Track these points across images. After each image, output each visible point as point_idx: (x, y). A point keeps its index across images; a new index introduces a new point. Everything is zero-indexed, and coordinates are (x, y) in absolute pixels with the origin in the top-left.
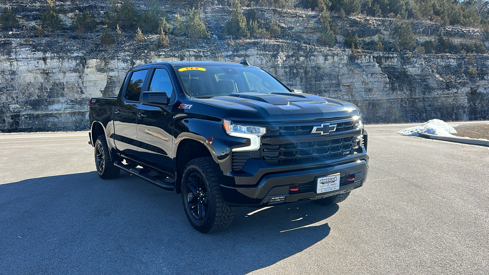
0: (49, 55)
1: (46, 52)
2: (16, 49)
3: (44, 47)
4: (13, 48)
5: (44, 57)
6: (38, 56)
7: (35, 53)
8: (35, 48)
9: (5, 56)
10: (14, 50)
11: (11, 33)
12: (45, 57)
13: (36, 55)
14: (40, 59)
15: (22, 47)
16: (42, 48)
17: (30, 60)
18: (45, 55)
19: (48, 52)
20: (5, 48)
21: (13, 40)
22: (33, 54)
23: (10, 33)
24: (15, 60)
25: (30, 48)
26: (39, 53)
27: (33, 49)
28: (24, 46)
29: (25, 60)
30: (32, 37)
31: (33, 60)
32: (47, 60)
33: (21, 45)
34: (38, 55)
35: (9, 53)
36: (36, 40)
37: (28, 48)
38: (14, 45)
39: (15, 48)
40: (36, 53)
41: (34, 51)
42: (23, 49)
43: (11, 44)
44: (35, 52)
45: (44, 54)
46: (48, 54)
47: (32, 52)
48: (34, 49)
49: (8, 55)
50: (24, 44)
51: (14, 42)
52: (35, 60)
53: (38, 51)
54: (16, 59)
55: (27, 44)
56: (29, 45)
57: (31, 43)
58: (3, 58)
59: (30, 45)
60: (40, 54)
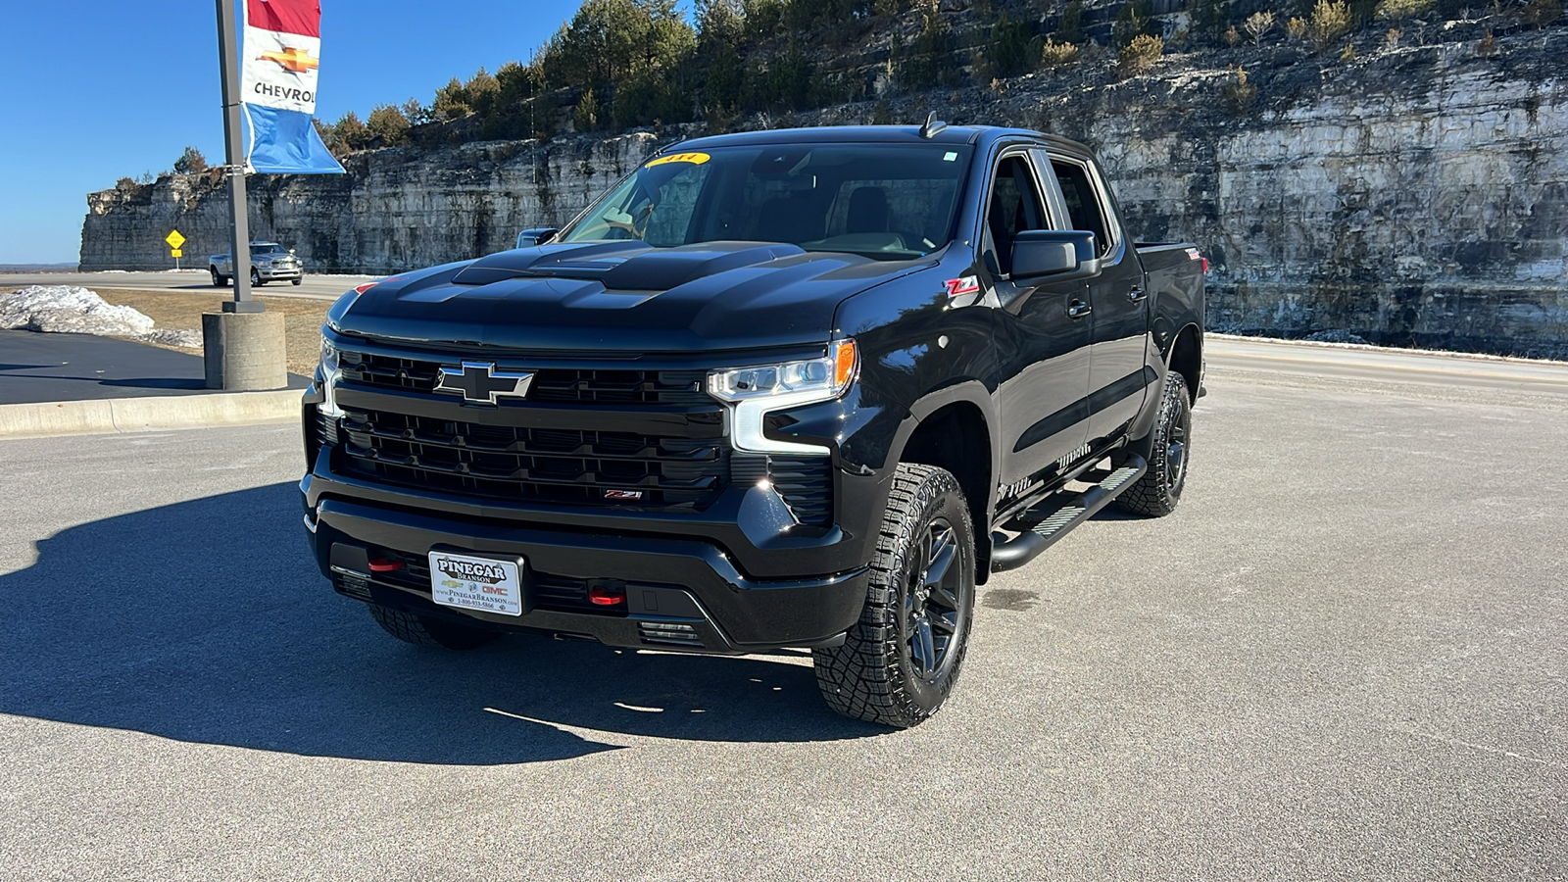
0: (1549, 89)
1: (1540, 80)
2: (1445, 77)
3: (1540, 62)
4: (1439, 75)
5: (1531, 96)
6: (1510, 95)
7: (1502, 87)
8: (1506, 68)
9: (1409, 103)
10: (1439, 80)
11: (1450, 24)
12: (1535, 96)
13: (1506, 92)
14: (1515, 105)
15: (1465, 68)
16: (1531, 66)
17: (1481, 109)
18: (1536, 89)
19: (1547, 80)
20: (1415, 77)
21: (1441, 49)
22: (1497, 90)
23: (1446, 27)
24: (1437, 113)
25: (1489, 67)
26: (1517, 83)
27: (1500, 71)
28: (1472, 65)
29: (1467, 111)
30: (1512, 31)
31: (1494, 109)
32: (1540, 108)
33: (1464, 61)
34: (1513, 90)
35: (1421, 96)
36: (1517, 42)
37: (1484, 70)
38: (1440, 65)
39: (1443, 75)
40: (1506, 84)
41: (1502, 80)
42: (1465, 77)
43: (1433, 61)
44: (1504, 81)
45: (1532, 85)
46: (1547, 86)
47: (1493, 82)
48: (1502, 74)
49: (1418, 97)
50: (1474, 58)
51: (1441, 56)
52: (1499, 109)
53: (1516, 77)
54: (1439, 109)
55: (1483, 59)
56: (1489, 58)
57: (1498, 52)
58: (1403, 108)
59: (1493, 59)
60: (1518, 89)
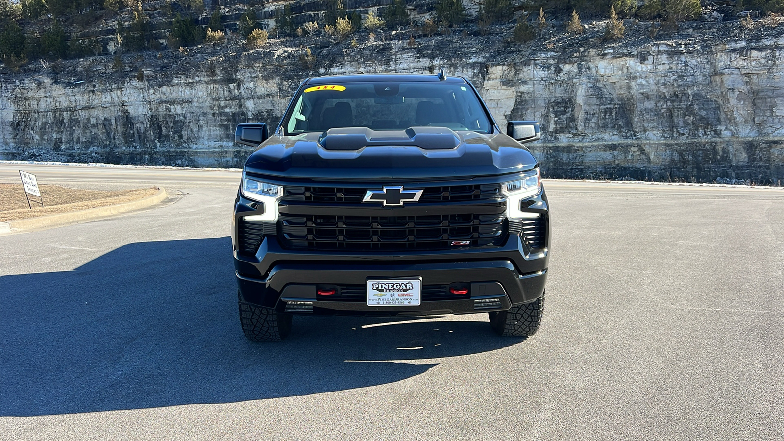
0: (438, 62)
1: (434, 58)
2: (396, 56)
3: (433, 51)
4: (394, 55)
5: (431, 65)
6: (423, 65)
7: (419, 61)
8: (420, 53)
9: (383, 67)
10: (394, 57)
11: (394, 32)
12: (433, 65)
13: (421, 63)
14: (425, 69)
15: (404, 52)
16: (429, 52)
17: (412, 70)
18: (432, 62)
19: (436, 59)
20: (384, 55)
21: (394, 43)
22: (417, 62)
23: (393, 33)
24: (395, 71)
25: (413, 52)
26: (425, 59)
27: (418, 54)
28: (407, 51)
29: (406, 71)
30: (419, 37)
31: (417, 70)
32: (435, 70)
33: (404, 49)
34: (424, 63)
35: (387, 63)
36: (423, 41)
37: (412, 53)
38: (394, 50)
39: (395, 55)
40: (421, 60)
41: (419, 58)
42: (404, 56)
43: (391, 48)
44: (420, 58)
45: (431, 60)
46: (437, 61)
47: (415, 59)
48: (419, 55)
49: (387, 64)
50: (407, 48)
51: (394, 46)
52: (419, 70)
53: (424, 57)
54: (395, 70)
55: (410, 48)
56: (413, 48)
57: (416, 46)
58: (381, 69)
59: (415, 48)
60: (425, 62)
